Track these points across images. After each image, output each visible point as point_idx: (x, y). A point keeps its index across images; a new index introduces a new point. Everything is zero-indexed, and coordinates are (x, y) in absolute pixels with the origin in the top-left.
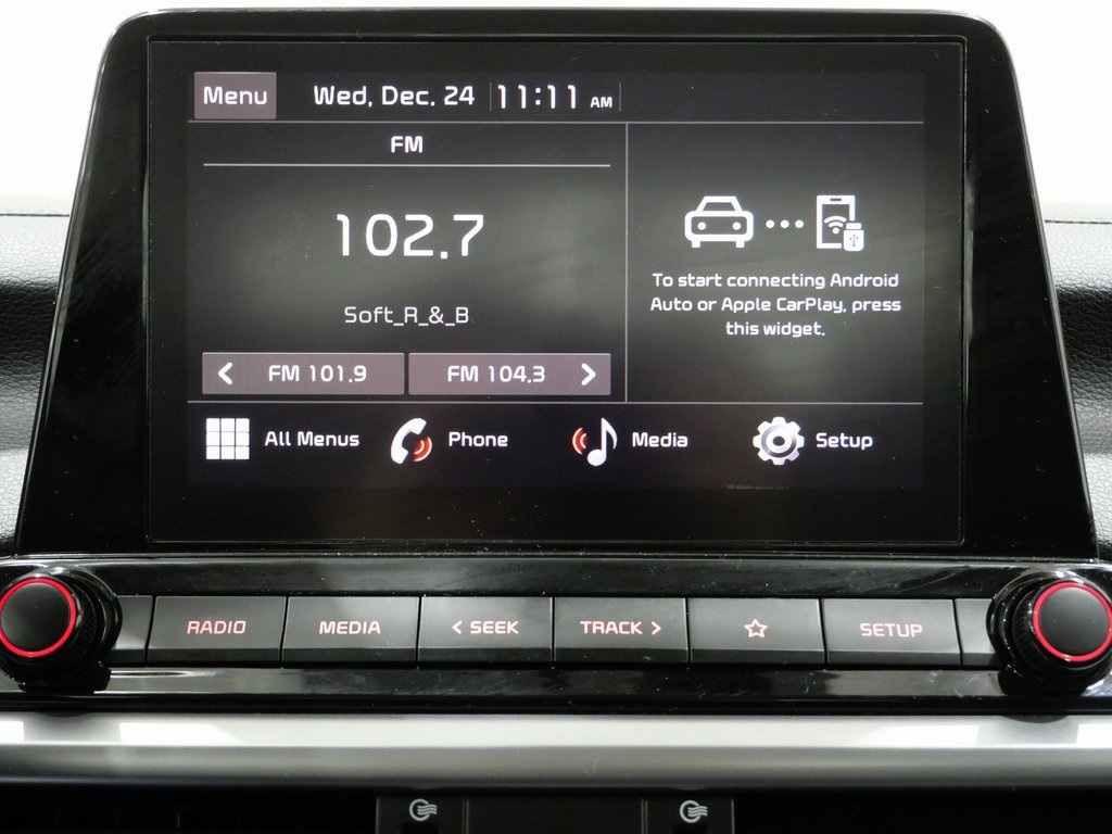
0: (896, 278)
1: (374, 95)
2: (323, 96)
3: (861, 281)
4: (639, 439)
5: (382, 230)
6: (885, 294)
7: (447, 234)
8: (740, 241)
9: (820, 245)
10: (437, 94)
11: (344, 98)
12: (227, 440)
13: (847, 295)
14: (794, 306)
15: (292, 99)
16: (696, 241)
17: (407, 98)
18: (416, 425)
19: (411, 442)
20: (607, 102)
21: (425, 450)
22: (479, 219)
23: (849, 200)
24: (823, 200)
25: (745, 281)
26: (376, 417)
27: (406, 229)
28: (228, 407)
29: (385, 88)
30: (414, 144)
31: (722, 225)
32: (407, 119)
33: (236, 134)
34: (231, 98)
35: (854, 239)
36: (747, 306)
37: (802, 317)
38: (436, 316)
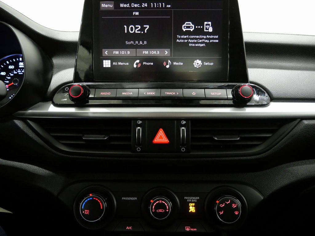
0: (217, 36)
1: (130, 5)
2: (122, 5)
3: (212, 37)
4: (175, 63)
5: (132, 28)
6: (216, 39)
7: (143, 29)
8: (192, 30)
9: (205, 31)
10: (141, 5)
11: (125, 6)
12: (107, 64)
13: (209, 39)
14: (200, 41)
15: (117, 6)
16: (184, 30)
17: (136, 6)
18: (138, 61)
19: (137, 64)
20: (169, 6)
21: (139, 66)
22: (148, 26)
23: (210, 23)
24: (205, 23)
25: (192, 37)
26: (131, 60)
27: (136, 28)
28: (107, 58)
29: (132, 4)
30: (137, 13)
31: (189, 27)
32: (136, 9)
33: (108, 12)
34: (106, 6)
35: (211, 30)
36: (193, 41)
37: (202, 43)
38: (141, 43)
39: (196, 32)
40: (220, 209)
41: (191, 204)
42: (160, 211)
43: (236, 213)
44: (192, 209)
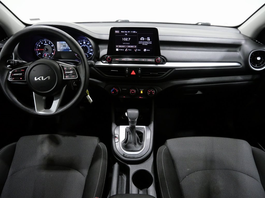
1: (124, 32)
2: (122, 32)
3: (149, 42)
4: (138, 50)
5: (125, 39)
6: (151, 43)
7: (128, 39)
8: (143, 40)
9: (147, 40)
10: (128, 32)
11: (123, 32)
12: (117, 50)
13: (149, 43)
15: (120, 32)
16: (141, 40)
17: (126, 32)
18: (127, 49)
19: (126, 50)
20: (137, 32)
21: (127, 50)
22: (130, 39)
23: (149, 38)
24: (148, 38)
25: (144, 42)
26: (125, 49)
27: (126, 39)
28: (117, 48)
30: (126, 34)
31: (143, 39)
32: (126, 33)
33: (117, 34)
34: (117, 32)
35: (149, 40)
36: (144, 43)
37: (146, 44)
38: (128, 43)
39: (145, 40)
40: (149, 92)
41: (141, 91)
42: (133, 92)
43: (153, 94)
44: (142, 92)
